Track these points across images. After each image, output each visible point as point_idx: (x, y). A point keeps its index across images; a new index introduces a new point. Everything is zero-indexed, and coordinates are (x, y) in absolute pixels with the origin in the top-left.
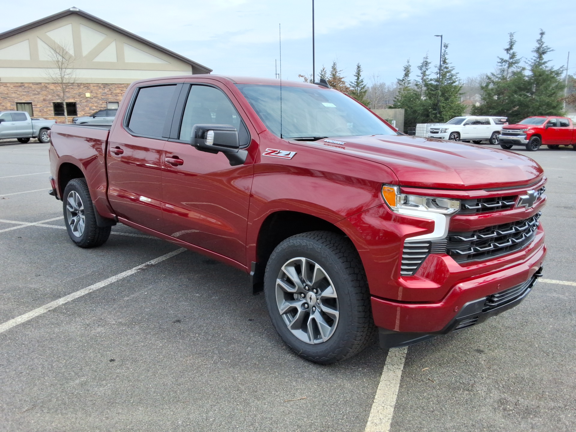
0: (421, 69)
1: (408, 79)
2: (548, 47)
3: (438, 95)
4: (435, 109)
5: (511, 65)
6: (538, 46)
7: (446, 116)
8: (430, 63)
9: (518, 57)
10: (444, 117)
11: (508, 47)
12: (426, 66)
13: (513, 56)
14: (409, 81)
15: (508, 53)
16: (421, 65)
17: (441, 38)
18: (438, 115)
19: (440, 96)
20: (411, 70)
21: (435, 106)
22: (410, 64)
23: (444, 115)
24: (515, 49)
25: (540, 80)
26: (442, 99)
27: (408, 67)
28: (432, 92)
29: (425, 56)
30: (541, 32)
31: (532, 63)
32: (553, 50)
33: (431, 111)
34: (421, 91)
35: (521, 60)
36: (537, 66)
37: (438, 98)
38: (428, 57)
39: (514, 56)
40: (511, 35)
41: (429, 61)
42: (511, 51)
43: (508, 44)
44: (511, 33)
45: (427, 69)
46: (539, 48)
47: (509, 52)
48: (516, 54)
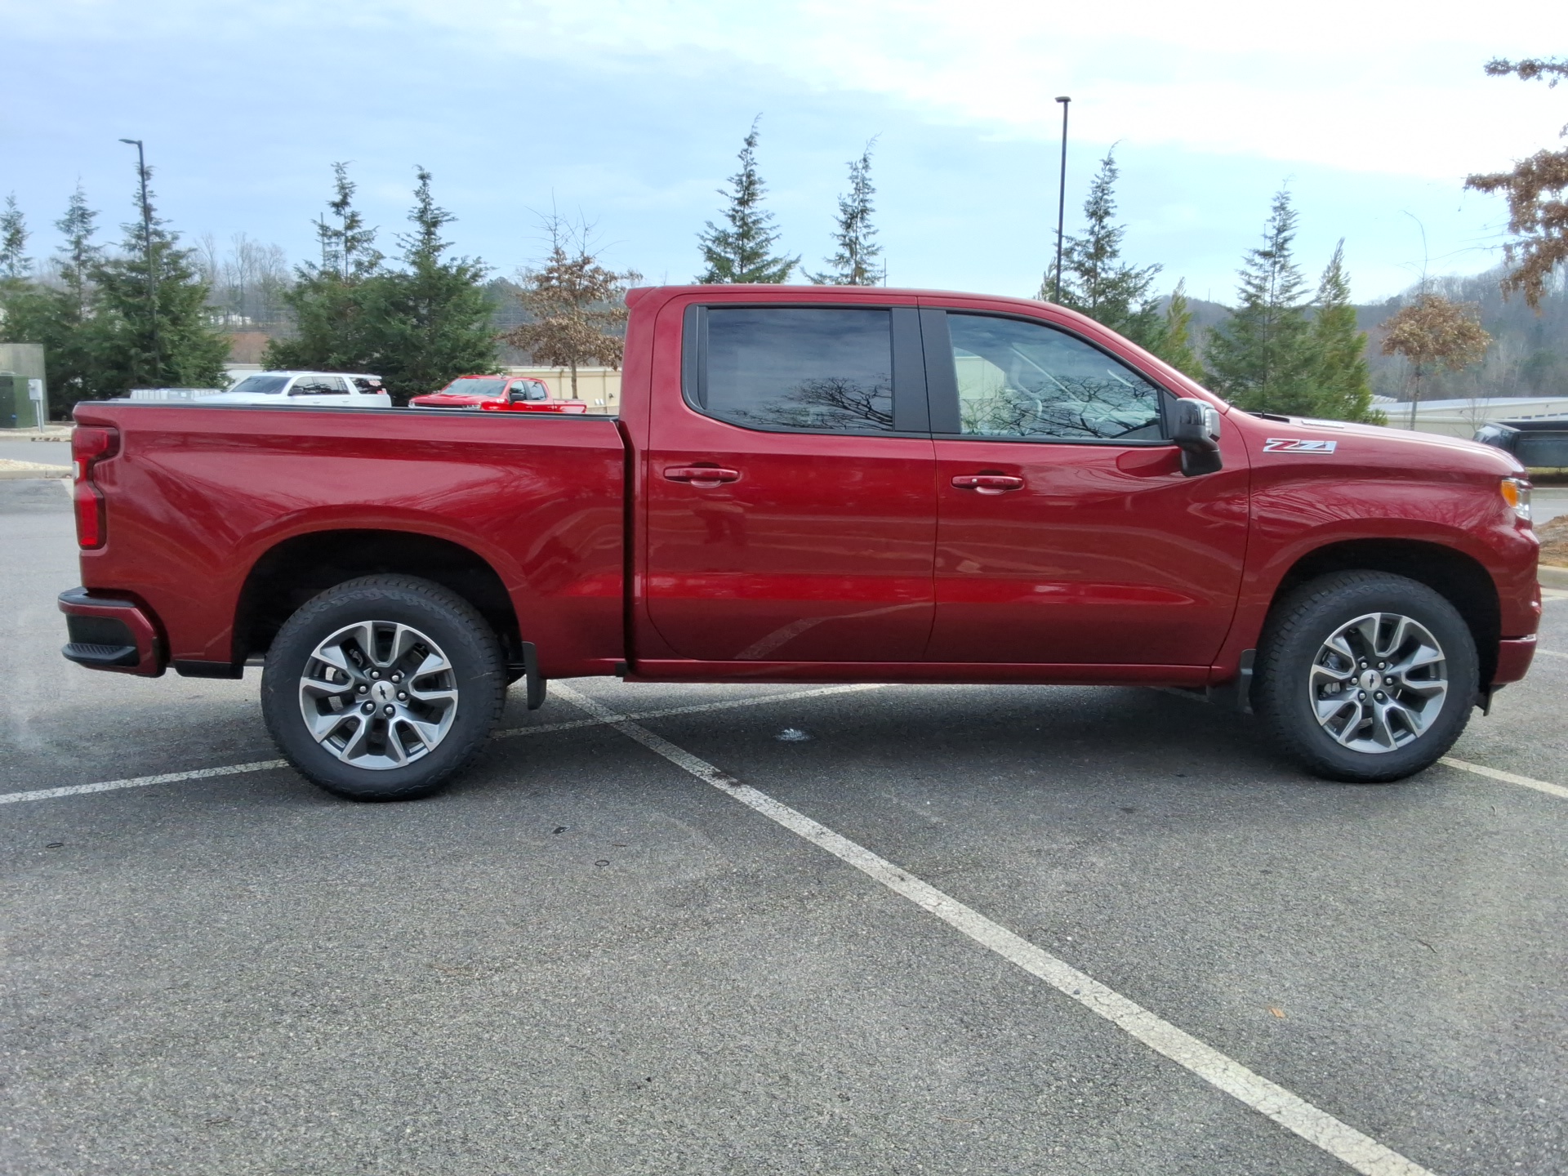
0: (68, 230)
1: (22, 256)
2: (443, 210)
3: (152, 308)
4: (146, 349)
5: (351, 244)
6: (421, 205)
7: (185, 368)
8: (94, 214)
9: (365, 226)
10: (181, 371)
11: (338, 198)
12: (82, 222)
13: (353, 222)
14: (26, 260)
15: (338, 213)
16: (68, 217)
17: (138, 150)
18: (161, 365)
19: (158, 312)
20: (27, 229)
21: (147, 340)
22: (19, 208)
23: (178, 365)
24: (355, 204)
25: (440, 289)
26: (165, 320)
27: (12, 217)
28: (130, 300)
29: (74, 193)
30: (419, 172)
31: (413, 246)
32: (453, 219)
33: (137, 354)
34: (80, 294)
35: (374, 233)
36: (424, 255)
37: (152, 318)
38: (83, 197)
39: (357, 221)
40: (339, 169)
41: (89, 206)
42: (348, 210)
43: (337, 189)
44: (338, 163)
45: (89, 232)
46: (424, 212)
47: (343, 212)
48: (359, 218)
